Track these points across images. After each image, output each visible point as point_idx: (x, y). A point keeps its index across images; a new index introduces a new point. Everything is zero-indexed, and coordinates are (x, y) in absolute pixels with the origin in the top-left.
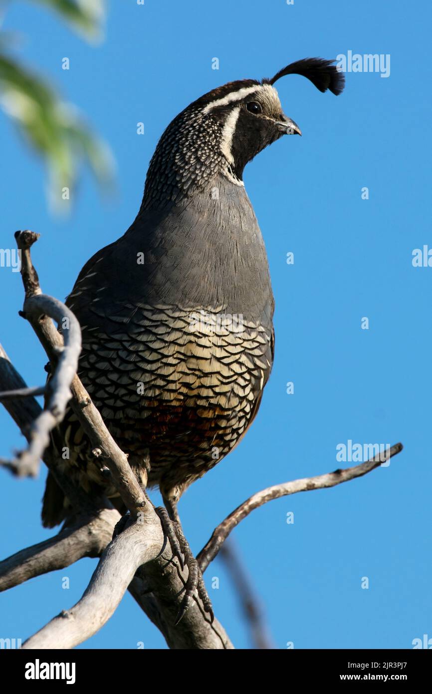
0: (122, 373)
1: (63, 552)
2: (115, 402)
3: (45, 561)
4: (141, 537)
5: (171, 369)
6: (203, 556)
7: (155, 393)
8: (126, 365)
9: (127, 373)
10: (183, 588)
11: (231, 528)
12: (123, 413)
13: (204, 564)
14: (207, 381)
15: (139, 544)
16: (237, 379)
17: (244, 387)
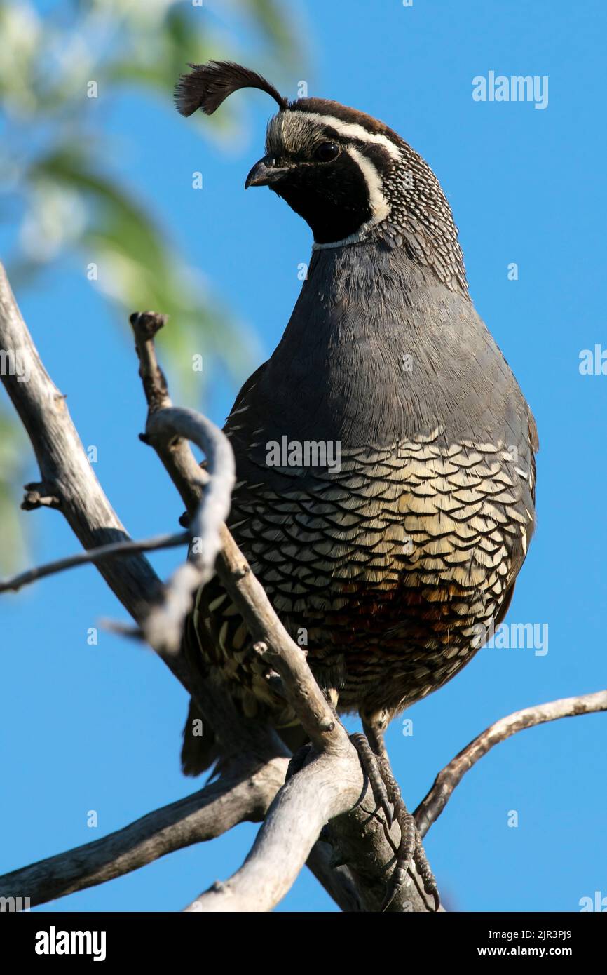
0: (302, 546)
1: (212, 814)
2: (293, 588)
3: (185, 828)
4: (330, 777)
5: (377, 537)
6: (421, 813)
7: (352, 573)
8: (306, 534)
9: (310, 545)
10: (393, 858)
11: (462, 772)
12: (306, 603)
13: (423, 826)
14: (433, 548)
15: (327, 786)
16: (480, 541)
17: (492, 554)
